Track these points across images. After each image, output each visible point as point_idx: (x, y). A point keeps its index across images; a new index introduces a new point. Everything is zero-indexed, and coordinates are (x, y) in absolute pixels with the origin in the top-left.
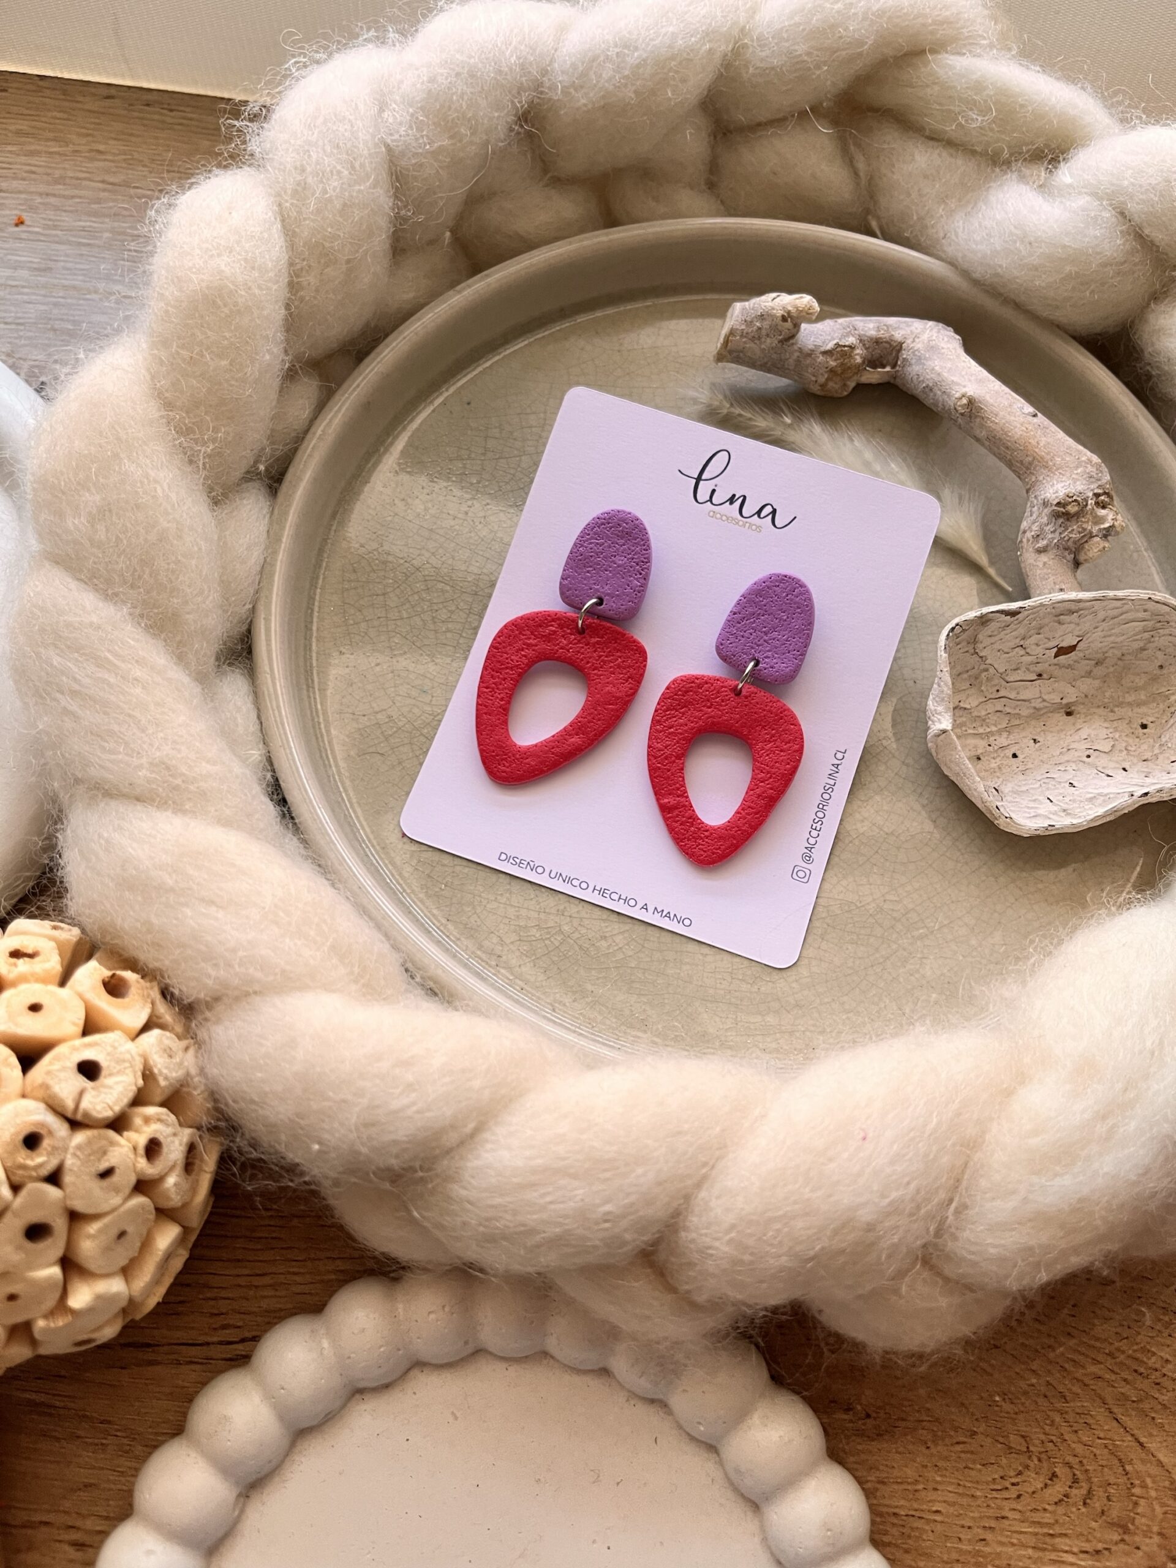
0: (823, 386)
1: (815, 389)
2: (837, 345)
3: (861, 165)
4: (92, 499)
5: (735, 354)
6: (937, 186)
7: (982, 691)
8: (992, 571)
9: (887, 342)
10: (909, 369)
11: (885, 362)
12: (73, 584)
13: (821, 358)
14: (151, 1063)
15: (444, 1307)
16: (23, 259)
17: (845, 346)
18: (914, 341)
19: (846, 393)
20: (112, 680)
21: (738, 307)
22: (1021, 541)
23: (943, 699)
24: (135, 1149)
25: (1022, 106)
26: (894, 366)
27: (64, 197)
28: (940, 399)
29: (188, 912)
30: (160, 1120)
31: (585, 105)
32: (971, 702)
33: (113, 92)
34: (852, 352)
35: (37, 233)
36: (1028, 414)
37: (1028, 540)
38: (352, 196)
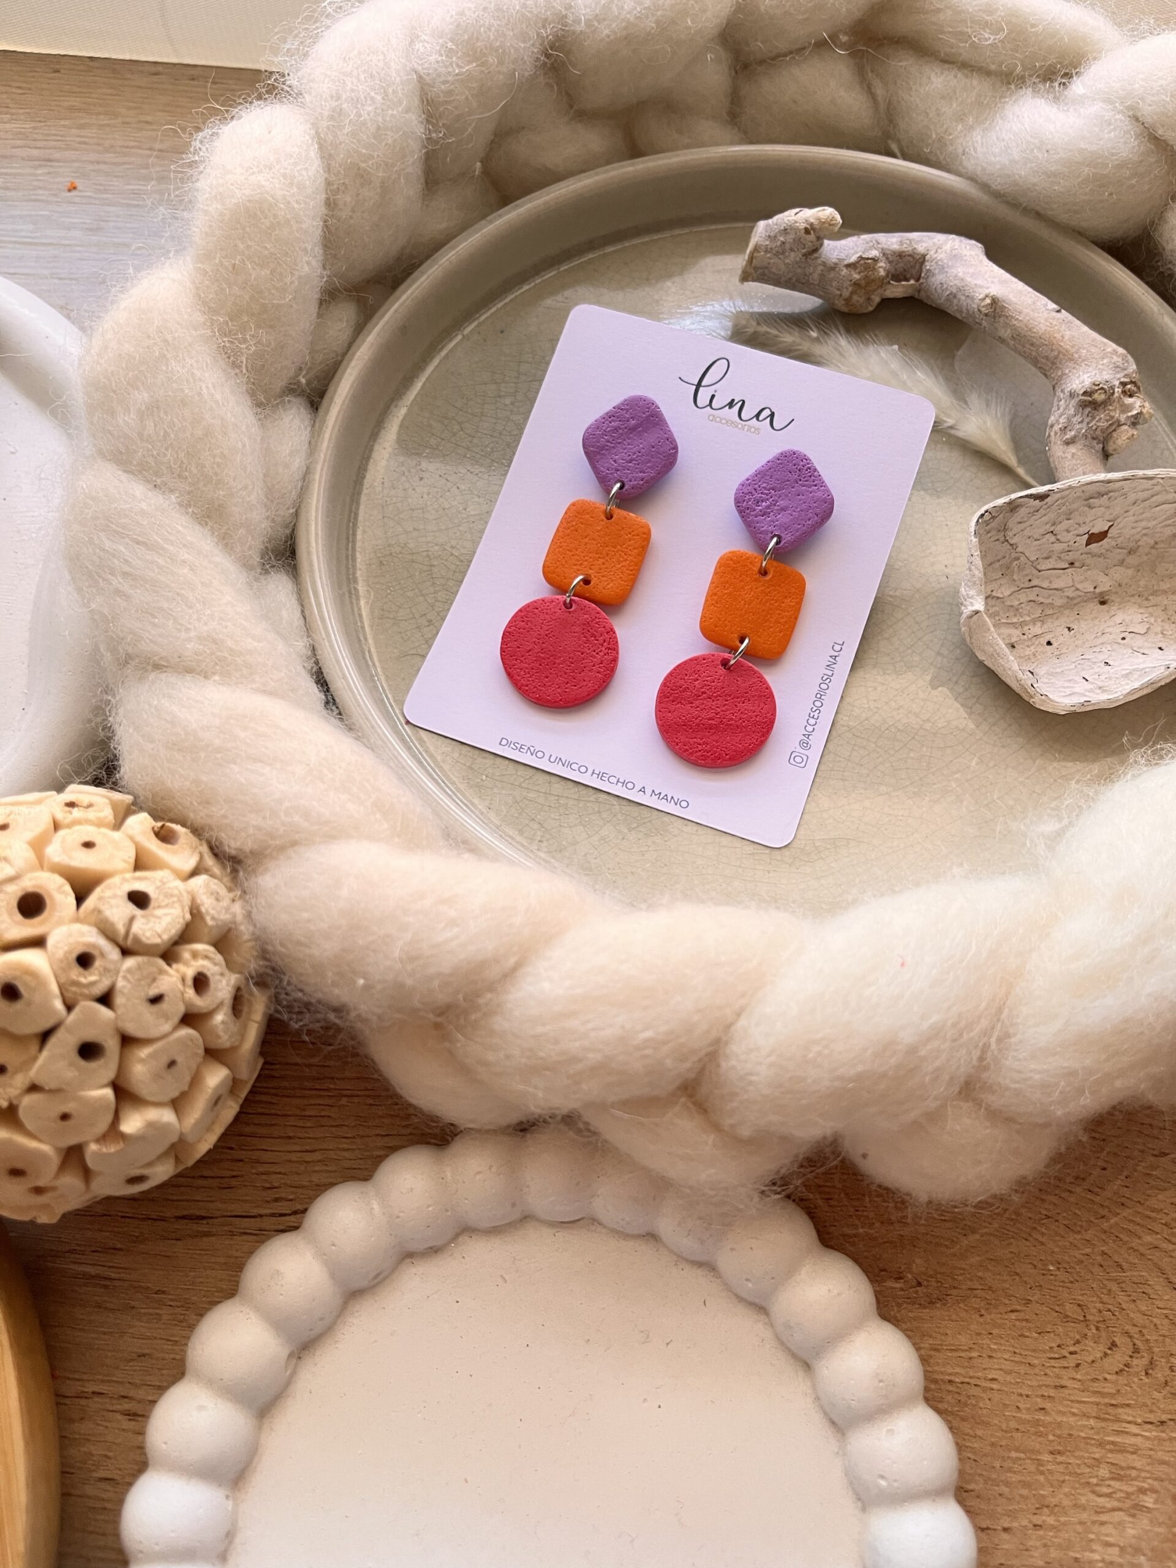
0: (848, 300)
1: (840, 305)
2: (861, 258)
3: (880, 91)
4: (142, 397)
5: (760, 271)
6: (955, 105)
7: (1014, 580)
8: (1021, 471)
9: (910, 255)
10: (933, 279)
11: (908, 276)
12: (124, 477)
13: (845, 271)
14: (199, 901)
15: (490, 1168)
16: (76, 220)
17: (868, 259)
18: (936, 252)
19: (871, 309)
20: (161, 561)
21: (762, 224)
22: (1049, 435)
23: (975, 583)
24: (183, 980)
25: (1033, 26)
26: (918, 280)
27: (114, 164)
28: (965, 304)
29: (236, 768)
30: (206, 957)
31: (608, 36)
32: (1005, 591)
33: (160, 69)
34: (875, 265)
35: (89, 197)
36: (1053, 310)
37: (1056, 433)
38: (385, 121)
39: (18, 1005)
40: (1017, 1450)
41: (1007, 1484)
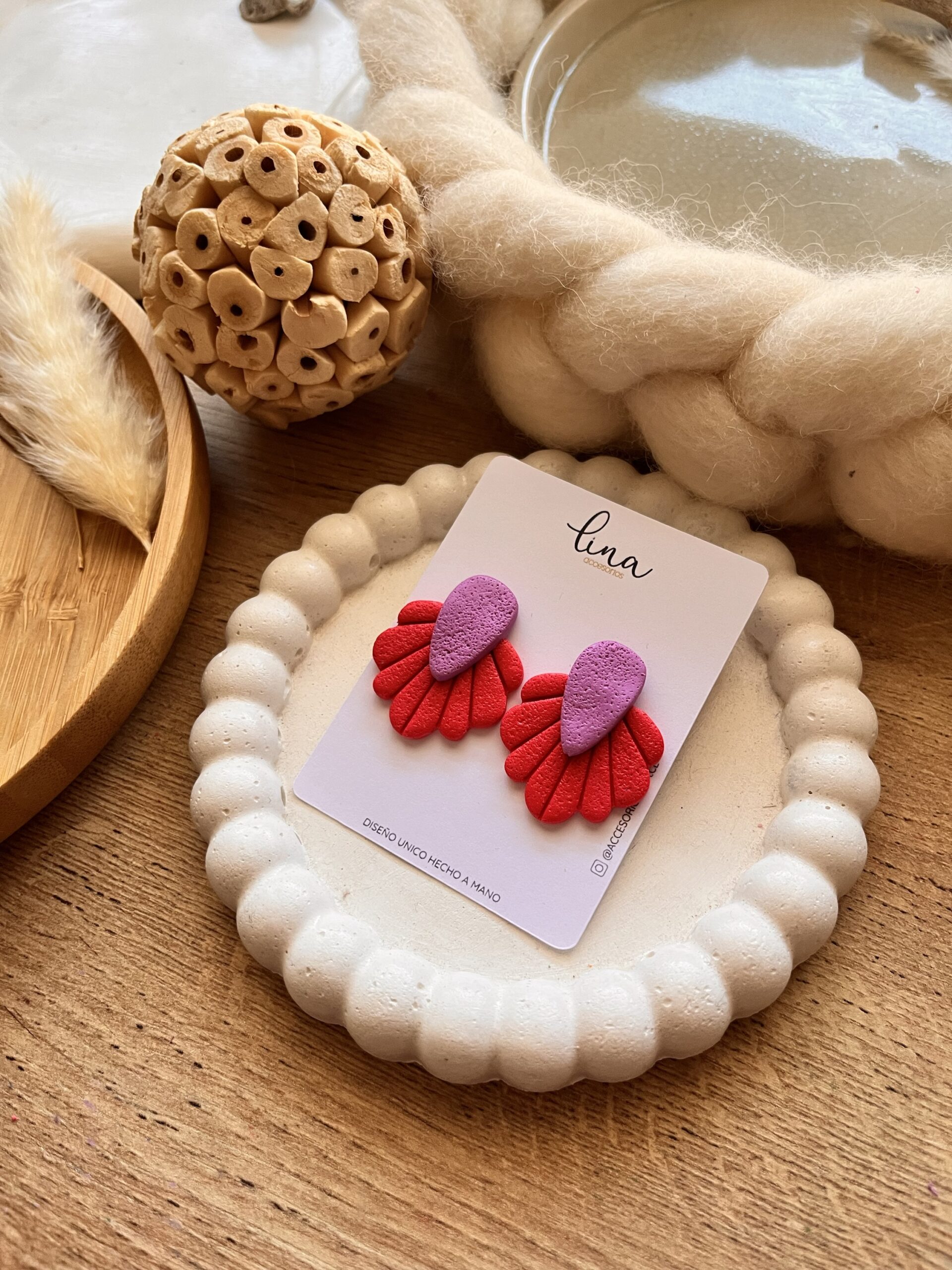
24: (378, 218)
30: (396, 218)
39: (271, 175)
40: (929, 768)
41: (915, 789)
